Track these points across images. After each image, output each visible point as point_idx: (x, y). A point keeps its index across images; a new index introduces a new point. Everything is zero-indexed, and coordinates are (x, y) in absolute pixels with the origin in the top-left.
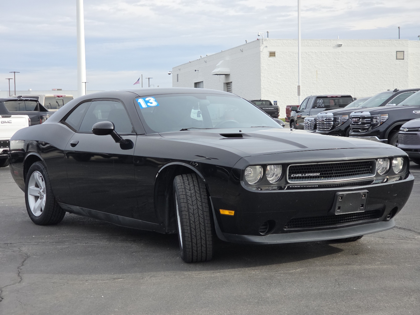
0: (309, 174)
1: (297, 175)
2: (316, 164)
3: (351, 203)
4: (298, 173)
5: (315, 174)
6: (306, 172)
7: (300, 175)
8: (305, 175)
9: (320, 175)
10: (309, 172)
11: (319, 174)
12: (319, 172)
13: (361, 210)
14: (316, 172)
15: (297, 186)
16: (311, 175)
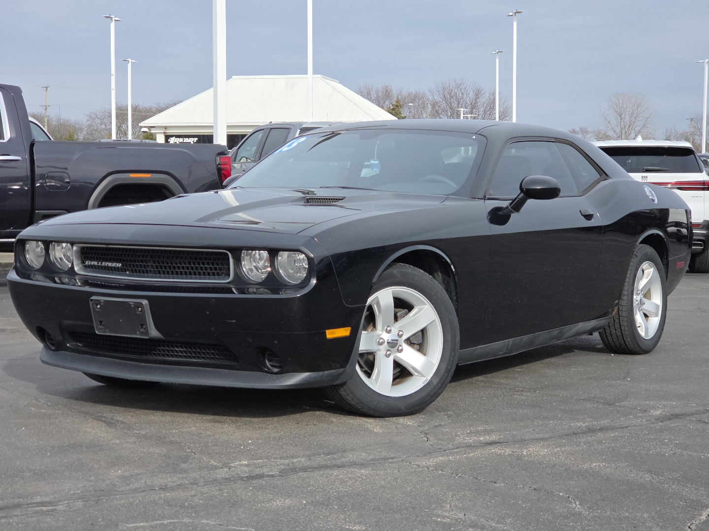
0: (107, 263)
1: (93, 263)
2: (105, 246)
3: (121, 319)
4: (94, 259)
5: (114, 265)
7: (96, 263)
8: (102, 263)
11: (120, 264)
13: (143, 334)
14: (117, 261)
16: (110, 264)
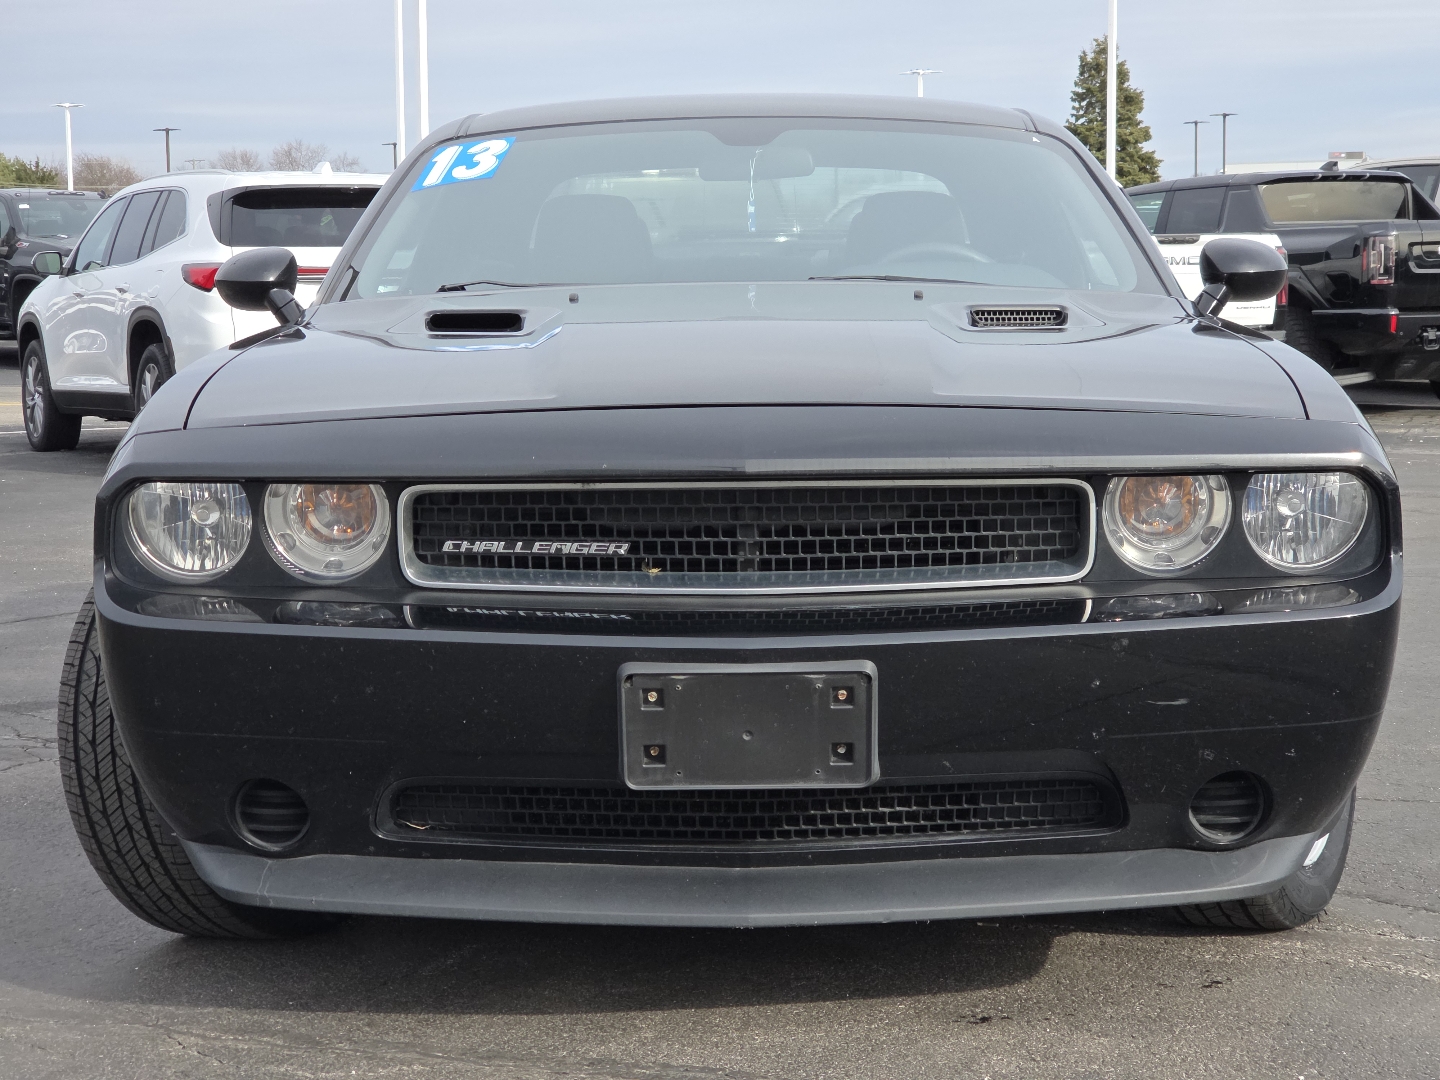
0: (555, 545)
1: (480, 547)
3: (750, 733)
4: (487, 534)
5: (596, 548)
6: (538, 533)
7: (498, 547)
8: (528, 545)
9: (630, 551)
10: (555, 534)
11: (626, 546)
12: (623, 535)
13: (836, 773)
15: (487, 609)
16: (569, 548)
